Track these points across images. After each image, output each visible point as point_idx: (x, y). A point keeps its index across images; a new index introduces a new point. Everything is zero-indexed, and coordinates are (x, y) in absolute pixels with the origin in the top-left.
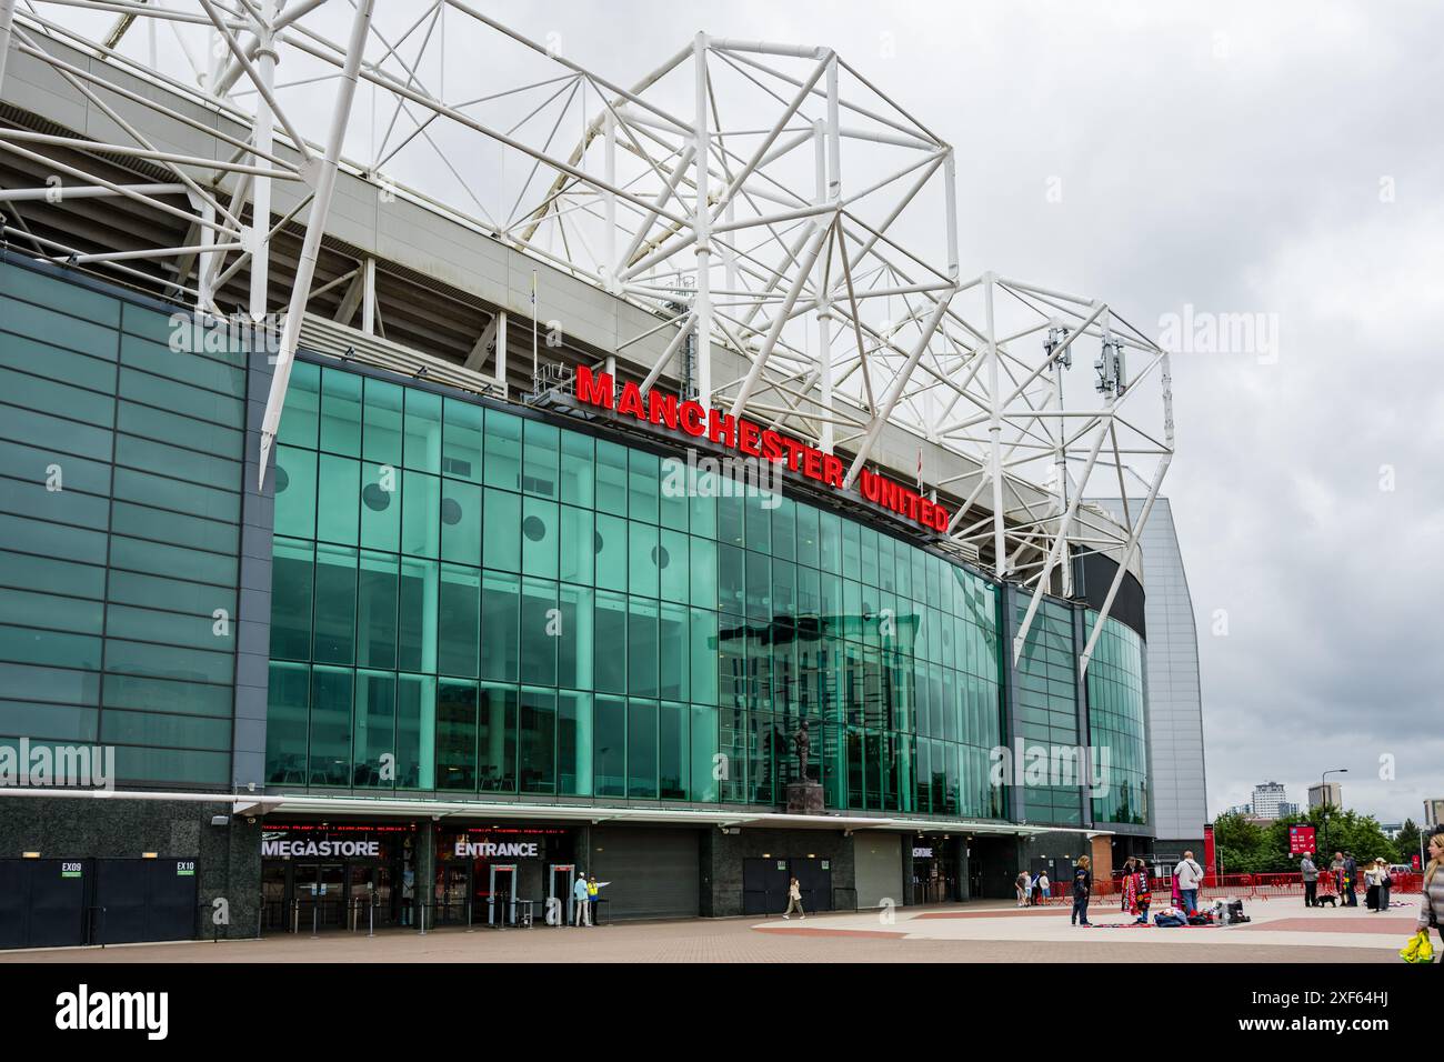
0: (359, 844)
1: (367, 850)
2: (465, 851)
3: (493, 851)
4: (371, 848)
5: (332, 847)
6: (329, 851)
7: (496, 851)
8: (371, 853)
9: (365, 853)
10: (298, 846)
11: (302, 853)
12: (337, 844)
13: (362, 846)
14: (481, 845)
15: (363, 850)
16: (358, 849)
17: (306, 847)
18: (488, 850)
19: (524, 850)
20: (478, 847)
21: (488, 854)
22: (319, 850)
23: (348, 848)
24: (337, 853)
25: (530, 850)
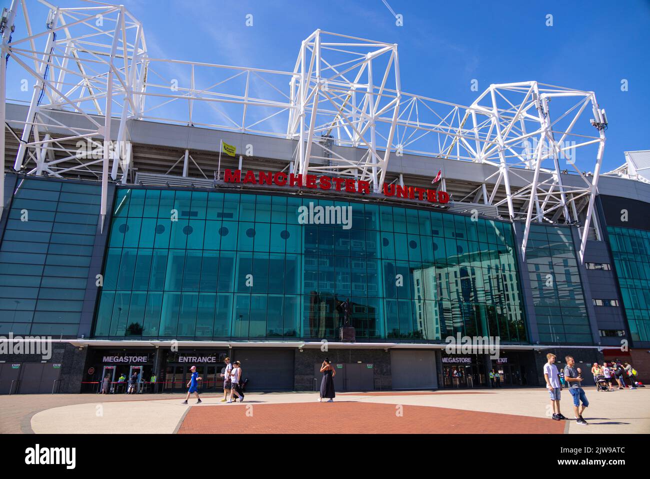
0: (139, 357)
1: (142, 360)
2: (183, 360)
3: (195, 360)
4: (144, 359)
5: (129, 359)
6: (128, 360)
7: (197, 360)
8: (143, 361)
9: (141, 361)
10: (116, 358)
11: (117, 361)
12: (131, 357)
13: (140, 358)
14: (190, 358)
15: (141, 360)
16: (139, 359)
17: (119, 358)
18: (193, 360)
19: (210, 360)
20: (189, 358)
21: (193, 361)
22: (124, 360)
23: (135, 359)
24: (130, 361)
25: (213, 359)
